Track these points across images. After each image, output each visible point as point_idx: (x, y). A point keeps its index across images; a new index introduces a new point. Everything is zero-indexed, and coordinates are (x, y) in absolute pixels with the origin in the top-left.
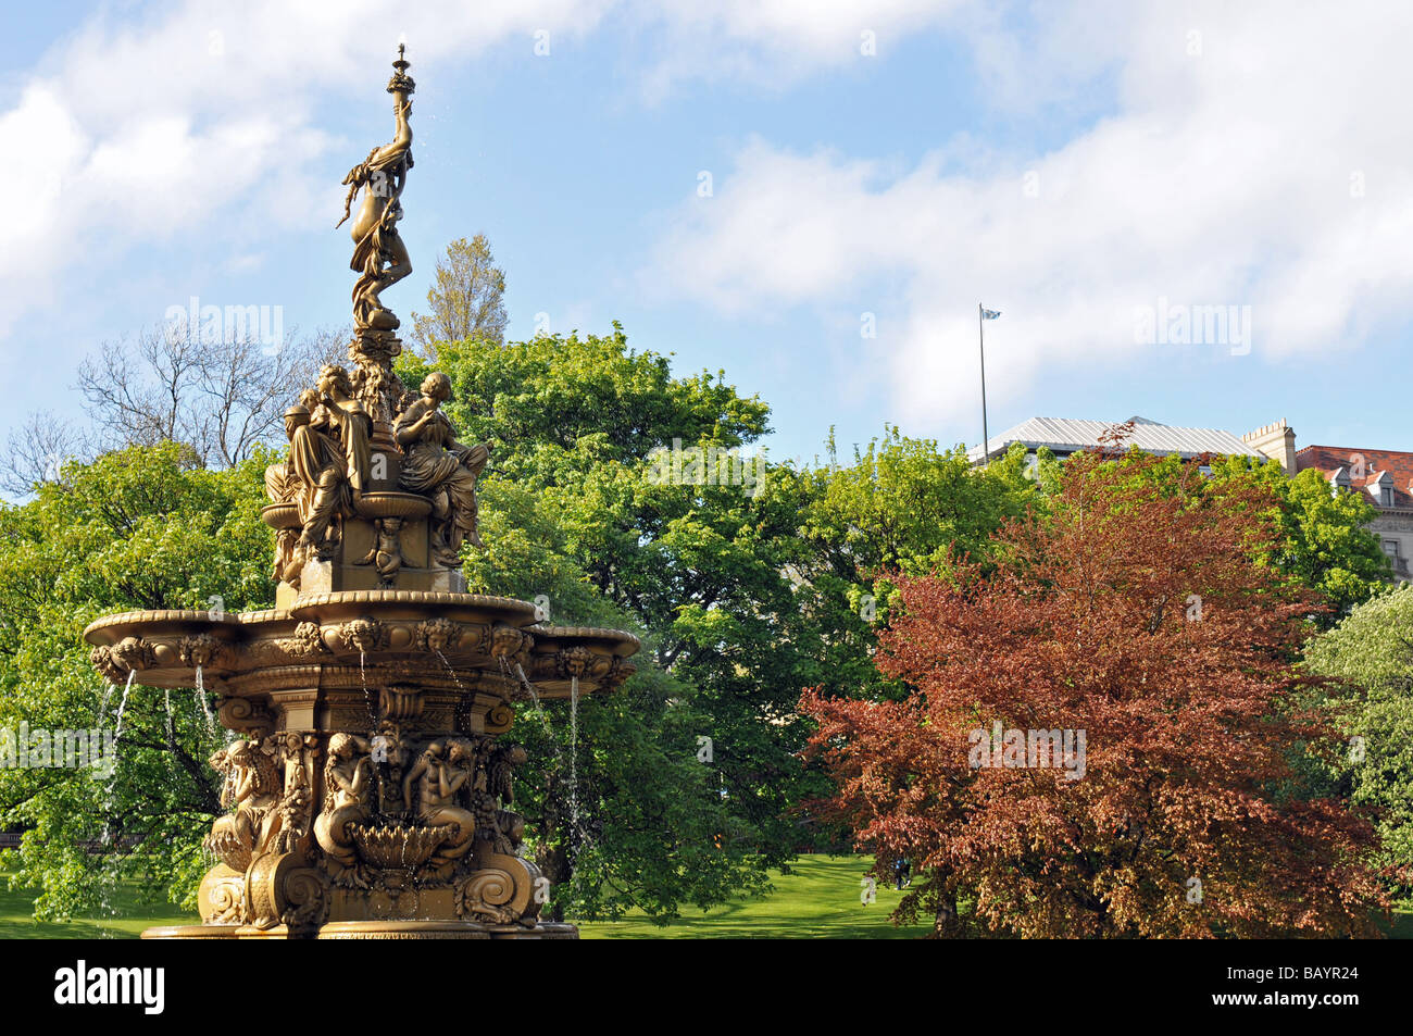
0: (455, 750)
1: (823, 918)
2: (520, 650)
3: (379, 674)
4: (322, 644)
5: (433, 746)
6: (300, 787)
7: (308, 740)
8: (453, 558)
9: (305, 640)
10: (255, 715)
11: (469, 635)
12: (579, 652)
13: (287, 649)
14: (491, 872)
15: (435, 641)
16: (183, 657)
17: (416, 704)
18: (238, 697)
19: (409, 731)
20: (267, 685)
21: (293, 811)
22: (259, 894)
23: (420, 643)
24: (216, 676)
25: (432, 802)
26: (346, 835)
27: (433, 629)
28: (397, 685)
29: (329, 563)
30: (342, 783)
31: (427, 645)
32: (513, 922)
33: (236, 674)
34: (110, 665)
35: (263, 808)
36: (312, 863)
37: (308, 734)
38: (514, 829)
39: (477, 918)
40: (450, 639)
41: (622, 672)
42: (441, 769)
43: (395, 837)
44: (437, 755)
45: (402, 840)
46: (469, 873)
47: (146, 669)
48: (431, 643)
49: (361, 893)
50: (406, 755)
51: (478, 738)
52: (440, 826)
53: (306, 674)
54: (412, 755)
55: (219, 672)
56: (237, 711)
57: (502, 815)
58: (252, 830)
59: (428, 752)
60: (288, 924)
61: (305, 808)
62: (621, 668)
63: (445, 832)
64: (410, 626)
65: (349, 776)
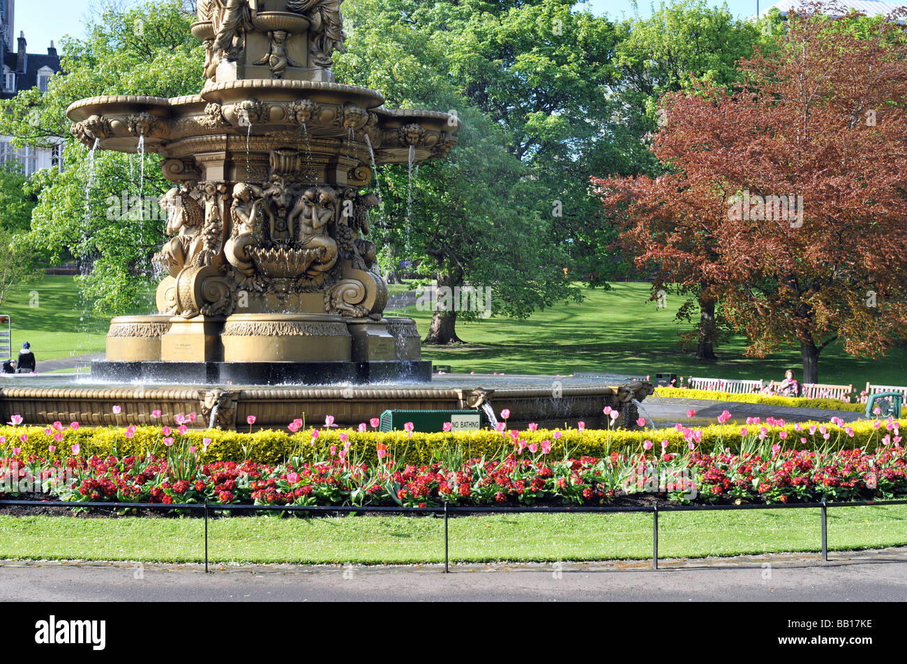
0: (323, 195)
1: (630, 323)
2: (367, 124)
3: (268, 141)
4: (223, 118)
5: (308, 193)
6: (215, 221)
7: (219, 188)
8: (325, 60)
9: (211, 116)
10: (187, 171)
11: (327, 112)
12: (414, 128)
13: (202, 123)
14: (349, 281)
15: (302, 116)
16: (130, 129)
17: (295, 163)
18: (174, 159)
19: (292, 182)
20: (192, 149)
21: (210, 237)
22: (184, 294)
23: (291, 117)
24: (158, 143)
25: (308, 232)
26: (245, 254)
27: (299, 107)
28: (281, 149)
29: (235, 63)
30: (243, 217)
31: (296, 118)
32: (364, 316)
33: (171, 141)
34: (83, 135)
35: (192, 236)
36: (224, 274)
37: (219, 183)
38: (369, 252)
39: (340, 313)
40: (312, 114)
41: (447, 143)
42: (313, 209)
43: (279, 256)
44: (309, 199)
45: (285, 258)
46: (335, 283)
47: (106, 137)
48: (298, 117)
49: (258, 295)
50: (289, 199)
51: (342, 188)
52: (311, 249)
53: (217, 142)
54: (294, 199)
55: (159, 140)
56: (174, 168)
57: (359, 243)
58: (182, 250)
59: (303, 197)
60: (205, 315)
61: (219, 235)
62: (446, 140)
63: (315, 253)
64: (284, 105)
65: (248, 213)
